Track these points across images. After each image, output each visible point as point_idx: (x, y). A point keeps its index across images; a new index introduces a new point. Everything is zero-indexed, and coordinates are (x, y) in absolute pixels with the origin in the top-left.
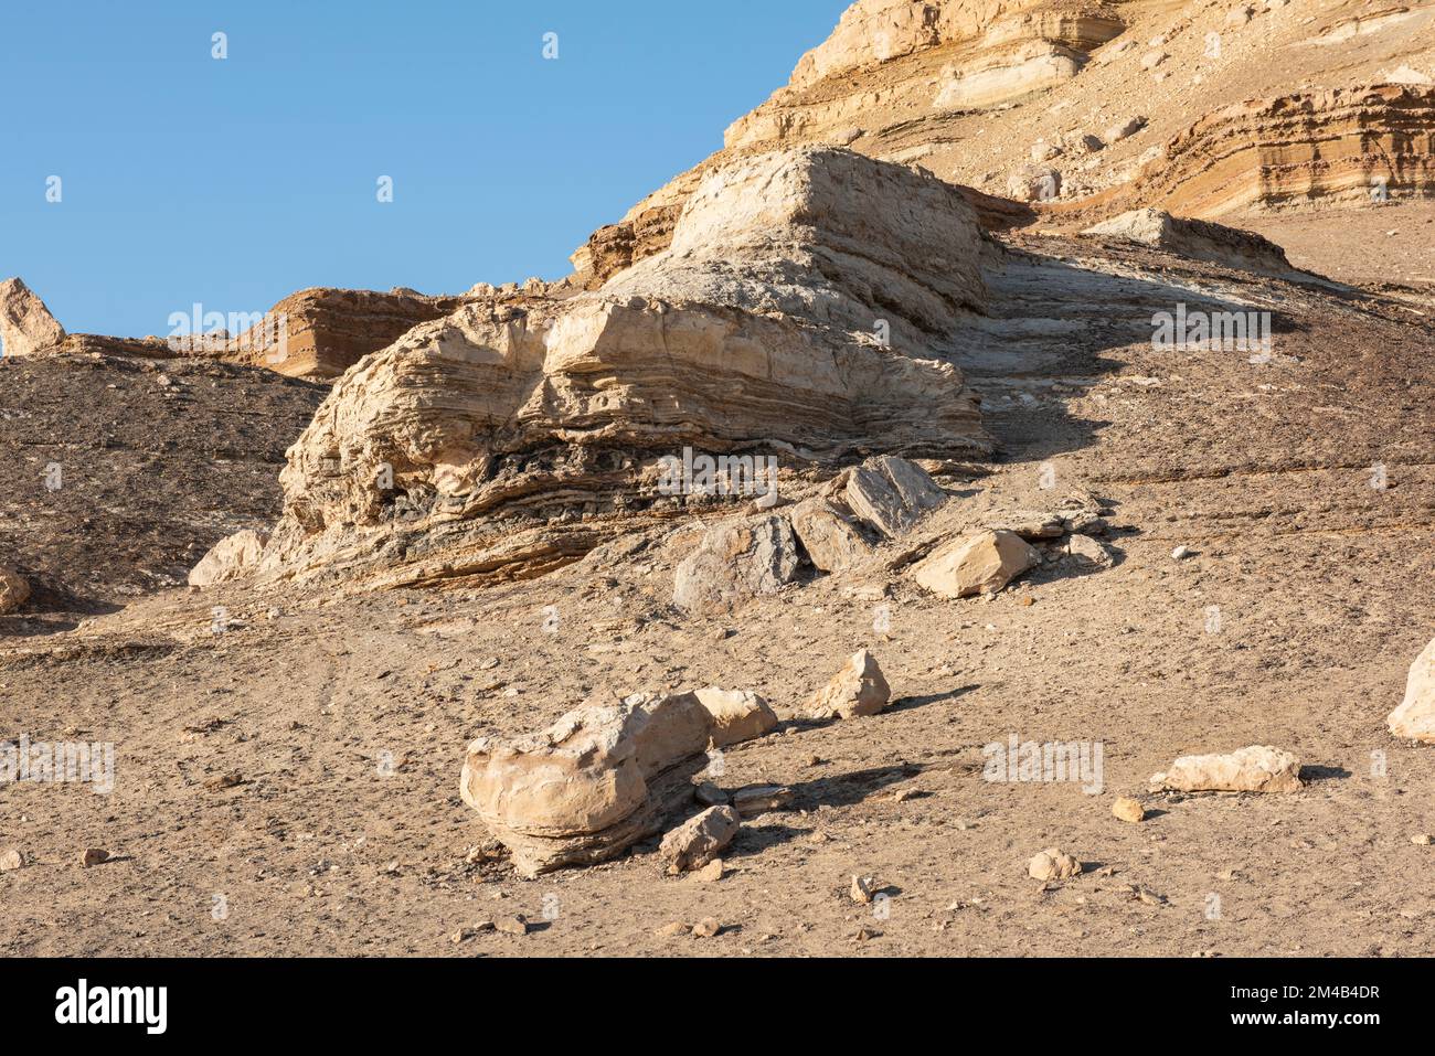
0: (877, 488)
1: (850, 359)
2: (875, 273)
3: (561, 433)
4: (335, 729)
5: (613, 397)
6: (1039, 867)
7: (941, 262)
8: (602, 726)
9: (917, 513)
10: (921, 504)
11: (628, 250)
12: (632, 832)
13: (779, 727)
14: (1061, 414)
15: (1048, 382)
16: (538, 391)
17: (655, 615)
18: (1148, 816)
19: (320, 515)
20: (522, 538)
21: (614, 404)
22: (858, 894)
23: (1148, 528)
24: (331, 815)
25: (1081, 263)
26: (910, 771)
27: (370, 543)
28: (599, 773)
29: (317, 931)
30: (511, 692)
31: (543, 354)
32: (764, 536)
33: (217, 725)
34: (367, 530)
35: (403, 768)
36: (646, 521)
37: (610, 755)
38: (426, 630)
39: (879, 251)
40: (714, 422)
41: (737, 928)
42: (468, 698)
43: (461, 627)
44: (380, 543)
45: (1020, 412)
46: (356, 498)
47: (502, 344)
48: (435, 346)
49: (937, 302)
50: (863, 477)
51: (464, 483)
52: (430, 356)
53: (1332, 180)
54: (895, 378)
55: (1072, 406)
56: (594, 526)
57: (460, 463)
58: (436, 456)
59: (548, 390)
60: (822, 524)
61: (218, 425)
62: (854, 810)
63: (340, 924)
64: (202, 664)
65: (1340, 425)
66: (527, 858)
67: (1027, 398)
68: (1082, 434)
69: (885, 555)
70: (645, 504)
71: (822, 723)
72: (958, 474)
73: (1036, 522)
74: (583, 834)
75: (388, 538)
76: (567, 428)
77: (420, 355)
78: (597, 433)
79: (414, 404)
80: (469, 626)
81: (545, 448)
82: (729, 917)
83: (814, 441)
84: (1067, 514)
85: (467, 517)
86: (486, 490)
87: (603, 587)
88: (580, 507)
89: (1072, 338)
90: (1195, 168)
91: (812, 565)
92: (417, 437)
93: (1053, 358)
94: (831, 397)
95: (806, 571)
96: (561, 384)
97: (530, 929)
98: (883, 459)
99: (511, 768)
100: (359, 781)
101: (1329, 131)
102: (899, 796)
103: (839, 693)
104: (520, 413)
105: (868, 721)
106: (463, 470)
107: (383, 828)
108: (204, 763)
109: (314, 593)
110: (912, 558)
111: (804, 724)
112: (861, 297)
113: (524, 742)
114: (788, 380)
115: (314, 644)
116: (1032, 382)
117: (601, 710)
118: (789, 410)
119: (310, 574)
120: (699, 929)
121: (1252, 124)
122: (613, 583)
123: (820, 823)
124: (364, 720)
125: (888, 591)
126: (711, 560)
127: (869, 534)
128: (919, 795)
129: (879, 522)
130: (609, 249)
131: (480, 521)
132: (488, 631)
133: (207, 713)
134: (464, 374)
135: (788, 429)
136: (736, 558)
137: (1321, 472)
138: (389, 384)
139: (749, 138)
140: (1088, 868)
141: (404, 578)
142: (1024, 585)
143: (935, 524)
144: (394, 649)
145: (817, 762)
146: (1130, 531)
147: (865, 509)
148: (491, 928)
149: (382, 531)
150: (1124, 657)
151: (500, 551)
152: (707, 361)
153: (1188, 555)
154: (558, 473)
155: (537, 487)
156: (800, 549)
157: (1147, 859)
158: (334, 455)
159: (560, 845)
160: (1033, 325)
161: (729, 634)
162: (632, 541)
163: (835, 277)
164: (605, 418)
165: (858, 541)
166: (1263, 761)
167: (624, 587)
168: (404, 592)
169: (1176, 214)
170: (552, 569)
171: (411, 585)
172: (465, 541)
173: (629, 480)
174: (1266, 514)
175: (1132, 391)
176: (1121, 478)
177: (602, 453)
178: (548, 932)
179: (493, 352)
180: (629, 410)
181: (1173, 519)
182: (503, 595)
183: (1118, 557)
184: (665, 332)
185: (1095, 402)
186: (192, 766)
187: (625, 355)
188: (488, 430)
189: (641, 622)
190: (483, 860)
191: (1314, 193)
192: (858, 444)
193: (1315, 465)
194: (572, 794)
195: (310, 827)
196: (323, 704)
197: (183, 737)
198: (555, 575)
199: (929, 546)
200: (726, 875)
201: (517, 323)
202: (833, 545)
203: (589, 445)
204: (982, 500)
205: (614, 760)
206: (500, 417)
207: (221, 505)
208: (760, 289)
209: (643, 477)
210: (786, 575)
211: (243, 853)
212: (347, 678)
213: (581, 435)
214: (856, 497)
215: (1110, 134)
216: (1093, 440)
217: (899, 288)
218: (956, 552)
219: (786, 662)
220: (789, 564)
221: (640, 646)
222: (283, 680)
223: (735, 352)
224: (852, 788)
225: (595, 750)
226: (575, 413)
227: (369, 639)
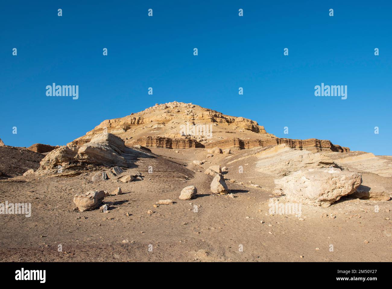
0: (116, 170)
1: (113, 156)
2: (114, 147)
3: (79, 160)
4: (50, 193)
5: (86, 157)
6: (149, 212)
7: (121, 147)
8: (93, 194)
9: (120, 173)
10: (120, 172)
11: (77, 143)
12: (95, 207)
13: (109, 195)
14: (134, 164)
15: (132, 161)
16: (77, 155)
17: (90, 182)
18: (157, 207)
19: (45, 167)
20: (73, 172)
21: (86, 158)
22: (127, 215)
23: (145, 176)
24: (53, 203)
25: (134, 149)
26: (127, 201)
27: (52, 171)
28: (92, 199)
29: (55, 218)
30: (73, 190)
31: (78, 151)
32: (103, 174)
33: (33, 191)
34: (52, 170)
35: (60, 198)
36: (88, 171)
37: (94, 197)
38: (60, 182)
39: (115, 145)
40: (97, 161)
41: (114, 219)
42: (68, 190)
43: (64, 182)
44: (53, 171)
45: (130, 163)
46: (51, 166)
47: (73, 149)
48: (65, 149)
49: (120, 151)
50: (114, 168)
51: (66, 165)
52: (64, 150)
53: (153, 145)
54: (117, 158)
55: (135, 163)
56: (81, 172)
57: (66, 163)
58: (63, 161)
59: (78, 155)
60: (110, 173)
61: (27, 157)
62: (122, 205)
63: (58, 217)
64: (30, 184)
65: (163, 168)
66: (81, 210)
67: (130, 162)
68: (137, 166)
69: (117, 177)
70: (88, 169)
71: (114, 195)
72: (124, 169)
73: (134, 175)
74: (90, 207)
75: (54, 171)
76: (80, 160)
77: (63, 150)
78: (83, 161)
79: (62, 155)
80: (65, 182)
81: (77, 162)
82: (112, 217)
83: (108, 164)
84: (137, 174)
85: (66, 169)
86: (69, 166)
87: (83, 178)
88: (80, 169)
89: (134, 156)
90: (140, 142)
91: (108, 178)
92: (61, 159)
93: (132, 158)
94: (110, 159)
95: (107, 178)
96: (80, 155)
97: (86, 218)
98: (117, 167)
99: (81, 198)
100: (55, 199)
101: (153, 140)
102: (127, 204)
103: (116, 192)
104: (74, 158)
105: (120, 195)
106: (66, 164)
107: (60, 205)
108: (32, 196)
109: (43, 177)
110: (120, 178)
111: (112, 195)
112: (113, 149)
113: (83, 195)
114: (106, 157)
115: (45, 183)
116: (130, 160)
117: (92, 192)
118: (106, 160)
119: (43, 175)
120: (109, 219)
121: (146, 139)
122: (84, 178)
123: (118, 207)
124: (54, 192)
125: (118, 181)
126: (97, 176)
127: (115, 175)
128: (129, 204)
129: (116, 174)
130: (75, 143)
131: (67, 170)
132: (68, 183)
133: (32, 190)
134: (68, 152)
135: (105, 163)
136: (100, 176)
137: (162, 172)
138: (59, 152)
139: (89, 134)
140: (154, 212)
141: (56, 176)
142: (133, 182)
143: (122, 174)
144: (56, 184)
145: (115, 200)
146: (143, 177)
147: (114, 172)
148: (80, 218)
149: (54, 170)
150: (147, 190)
151: (69, 173)
152: (97, 154)
153: (150, 179)
154: (78, 165)
155: (75, 166)
156: (107, 176)
157: (160, 211)
158: (49, 160)
159: (86, 208)
160: (130, 155)
161: (99, 185)
162: (86, 174)
163: (111, 147)
164: (85, 159)
165: (114, 176)
166: (169, 201)
167: (86, 179)
168: (56, 177)
169: (142, 146)
170: (76, 176)
171: (57, 177)
172: (65, 172)
173: (86, 167)
174: (157, 176)
175: (141, 162)
176: (141, 171)
177: (83, 163)
178: (88, 219)
179: (72, 150)
180: (88, 159)
181: (148, 176)
182: (70, 179)
183: (143, 179)
184: (93, 150)
185: (137, 163)
186: (31, 196)
187: (88, 152)
188: (70, 159)
189: (88, 183)
190: (75, 210)
191: (151, 146)
192: (113, 165)
193: (161, 171)
194: (88, 202)
195: (50, 205)
196: (48, 190)
197: (29, 193)
198: (76, 177)
199: (122, 177)
200: (109, 212)
201: (75, 147)
202: (111, 176)
203: (82, 162)
204: (127, 172)
205: (94, 198)
206: (72, 157)
207: (27, 166)
208: (103, 147)
209: (88, 166)
210: (105, 179)
211: (41, 207)
212: (50, 187)
213: (81, 161)
214: (113, 170)
215: (129, 138)
216: (138, 167)
217: (117, 149)
218: (126, 177)
219: (107, 188)
220: (106, 177)
221: (88, 185)
222: (41, 187)
223: (101, 153)
224: (121, 203)
225: (92, 196)
226: (81, 158)
227: (52, 182)
